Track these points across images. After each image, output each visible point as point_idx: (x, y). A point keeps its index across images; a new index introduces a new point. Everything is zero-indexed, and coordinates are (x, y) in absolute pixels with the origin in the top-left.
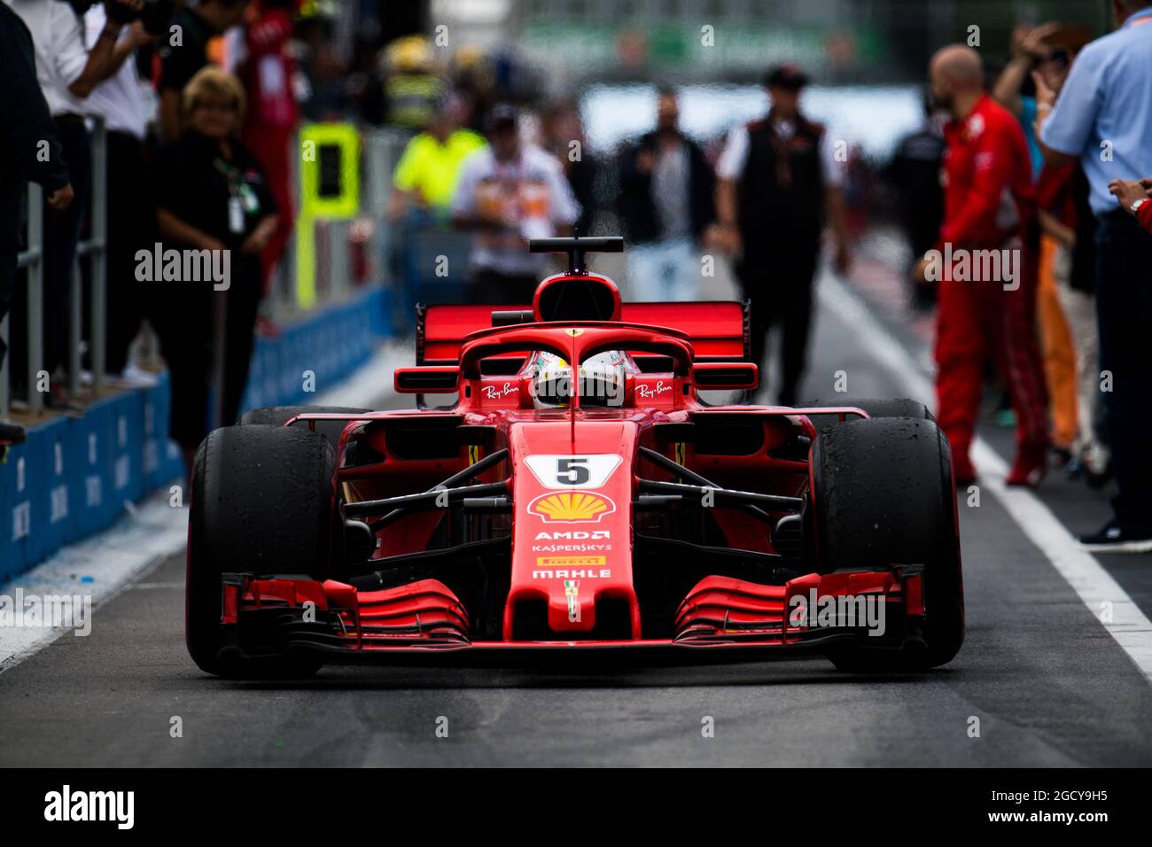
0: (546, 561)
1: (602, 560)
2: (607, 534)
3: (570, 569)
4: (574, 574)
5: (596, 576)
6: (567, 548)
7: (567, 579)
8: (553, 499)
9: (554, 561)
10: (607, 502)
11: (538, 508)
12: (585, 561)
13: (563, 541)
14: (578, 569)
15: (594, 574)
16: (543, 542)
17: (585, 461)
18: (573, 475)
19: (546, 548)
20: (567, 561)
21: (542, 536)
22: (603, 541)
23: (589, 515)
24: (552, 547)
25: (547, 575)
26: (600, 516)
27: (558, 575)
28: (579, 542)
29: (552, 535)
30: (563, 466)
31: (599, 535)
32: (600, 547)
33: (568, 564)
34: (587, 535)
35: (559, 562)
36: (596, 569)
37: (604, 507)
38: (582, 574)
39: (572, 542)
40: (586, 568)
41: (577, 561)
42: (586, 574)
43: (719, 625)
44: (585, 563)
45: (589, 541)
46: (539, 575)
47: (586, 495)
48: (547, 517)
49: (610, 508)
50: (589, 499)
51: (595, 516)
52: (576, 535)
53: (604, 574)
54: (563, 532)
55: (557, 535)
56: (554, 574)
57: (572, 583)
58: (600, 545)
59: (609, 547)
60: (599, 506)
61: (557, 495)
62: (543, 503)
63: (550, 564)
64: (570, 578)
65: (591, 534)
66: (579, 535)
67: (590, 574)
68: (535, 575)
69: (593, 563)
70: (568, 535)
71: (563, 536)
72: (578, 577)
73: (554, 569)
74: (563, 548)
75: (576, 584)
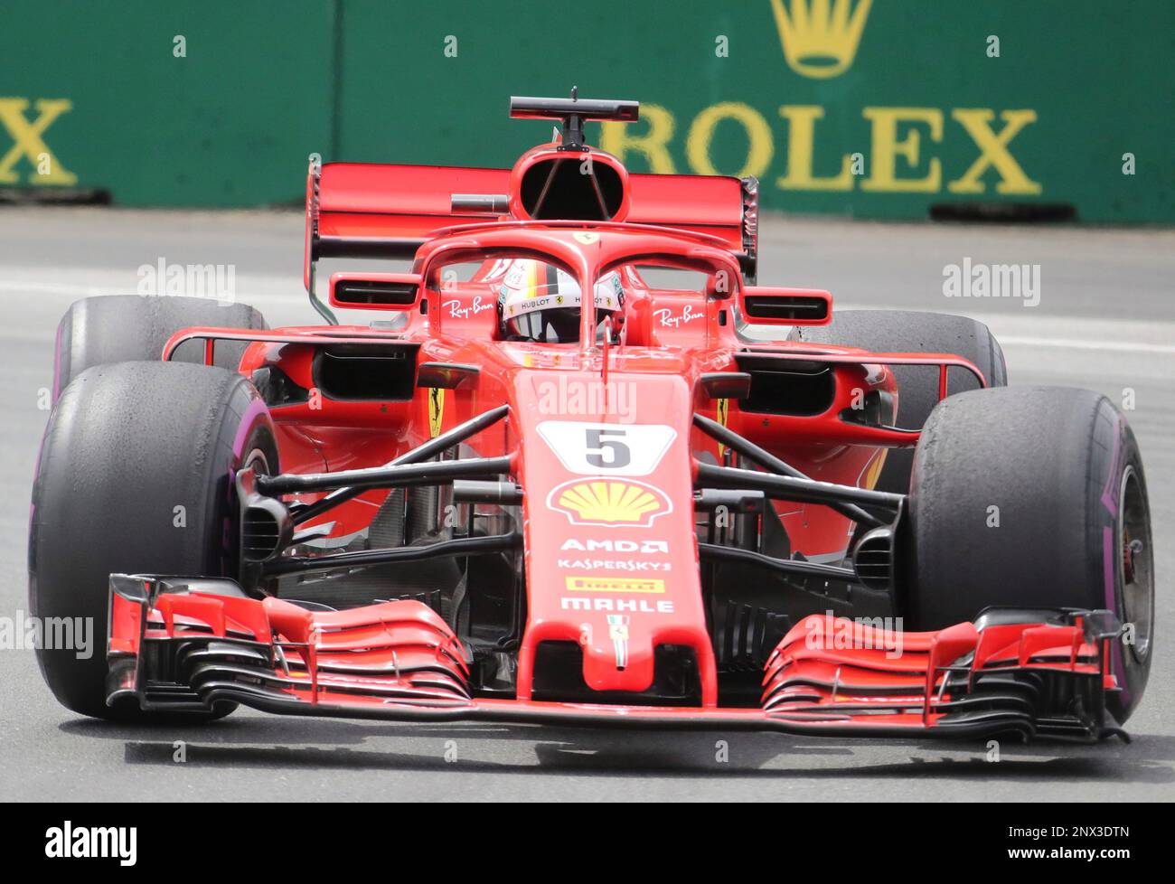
0: (579, 584)
1: (660, 586)
2: (663, 547)
3: (615, 596)
4: (621, 605)
5: (652, 610)
6: (608, 565)
7: (611, 612)
8: (582, 489)
9: (592, 584)
10: (659, 498)
11: (563, 502)
12: (635, 585)
13: (600, 554)
14: (626, 597)
15: (649, 606)
16: (573, 555)
17: (623, 433)
18: (608, 454)
19: (577, 564)
20: (609, 584)
21: (571, 544)
22: (658, 557)
23: (635, 516)
24: (587, 561)
25: (582, 604)
26: (652, 517)
27: (598, 604)
28: (624, 557)
29: (585, 544)
30: (594, 439)
31: (652, 547)
32: (655, 566)
33: (610, 589)
34: (634, 547)
35: (598, 586)
36: (652, 599)
37: (656, 506)
38: (632, 605)
39: (615, 556)
40: (638, 597)
41: (623, 585)
42: (638, 606)
43: (826, 689)
44: (635, 589)
45: (637, 556)
46: (570, 604)
47: (628, 485)
48: (576, 514)
49: (664, 506)
50: (634, 491)
51: (645, 517)
52: (619, 546)
53: (663, 607)
54: (600, 541)
55: (592, 545)
56: (592, 604)
57: (618, 618)
58: (655, 563)
59: (667, 567)
60: (648, 503)
61: (588, 483)
62: (567, 493)
63: (585, 588)
64: (616, 611)
65: (641, 545)
66: (624, 546)
67: (644, 606)
68: (565, 603)
69: (647, 590)
70: (608, 545)
71: (600, 545)
72: (627, 610)
73: (592, 596)
74: (601, 563)
75: (624, 621)
